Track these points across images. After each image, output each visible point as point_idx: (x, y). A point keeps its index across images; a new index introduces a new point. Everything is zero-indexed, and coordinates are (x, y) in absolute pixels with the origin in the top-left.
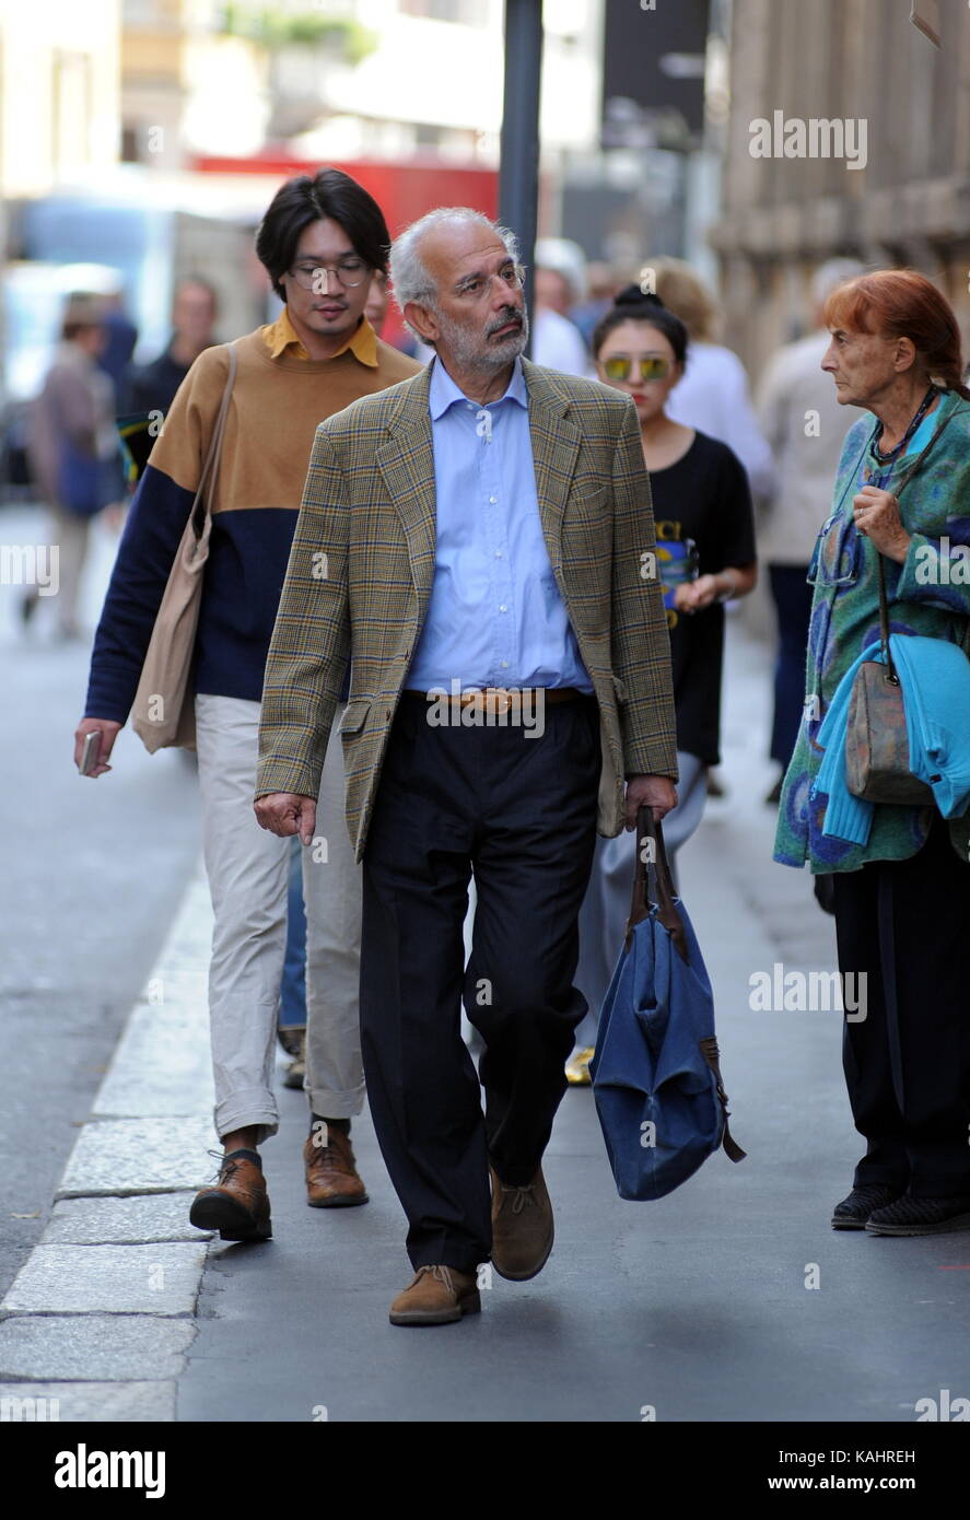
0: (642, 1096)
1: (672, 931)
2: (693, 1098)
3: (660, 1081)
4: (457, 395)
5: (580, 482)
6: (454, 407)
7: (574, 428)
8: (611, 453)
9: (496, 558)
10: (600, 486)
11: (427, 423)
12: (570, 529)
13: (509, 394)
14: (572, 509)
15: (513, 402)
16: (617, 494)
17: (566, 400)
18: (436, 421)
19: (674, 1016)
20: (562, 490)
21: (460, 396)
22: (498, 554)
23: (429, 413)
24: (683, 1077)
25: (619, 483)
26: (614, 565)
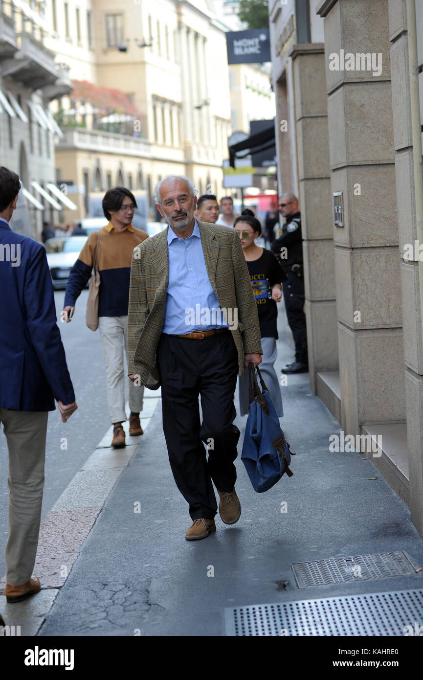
0: (256, 462)
1: (262, 405)
2: (272, 461)
3: (260, 457)
4: (175, 236)
5: (220, 261)
6: (174, 240)
7: (217, 243)
8: (230, 249)
9: (194, 288)
10: (228, 261)
11: (167, 246)
12: (218, 277)
13: (193, 234)
14: (218, 269)
15: (195, 237)
16: (234, 263)
17: (213, 234)
18: (170, 244)
19: (263, 435)
20: (214, 264)
21: (176, 237)
22: (195, 287)
23: (167, 243)
24: (267, 455)
25: (234, 259)
26: (235, 286)
